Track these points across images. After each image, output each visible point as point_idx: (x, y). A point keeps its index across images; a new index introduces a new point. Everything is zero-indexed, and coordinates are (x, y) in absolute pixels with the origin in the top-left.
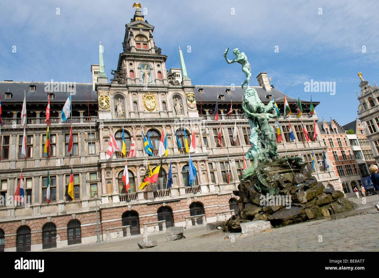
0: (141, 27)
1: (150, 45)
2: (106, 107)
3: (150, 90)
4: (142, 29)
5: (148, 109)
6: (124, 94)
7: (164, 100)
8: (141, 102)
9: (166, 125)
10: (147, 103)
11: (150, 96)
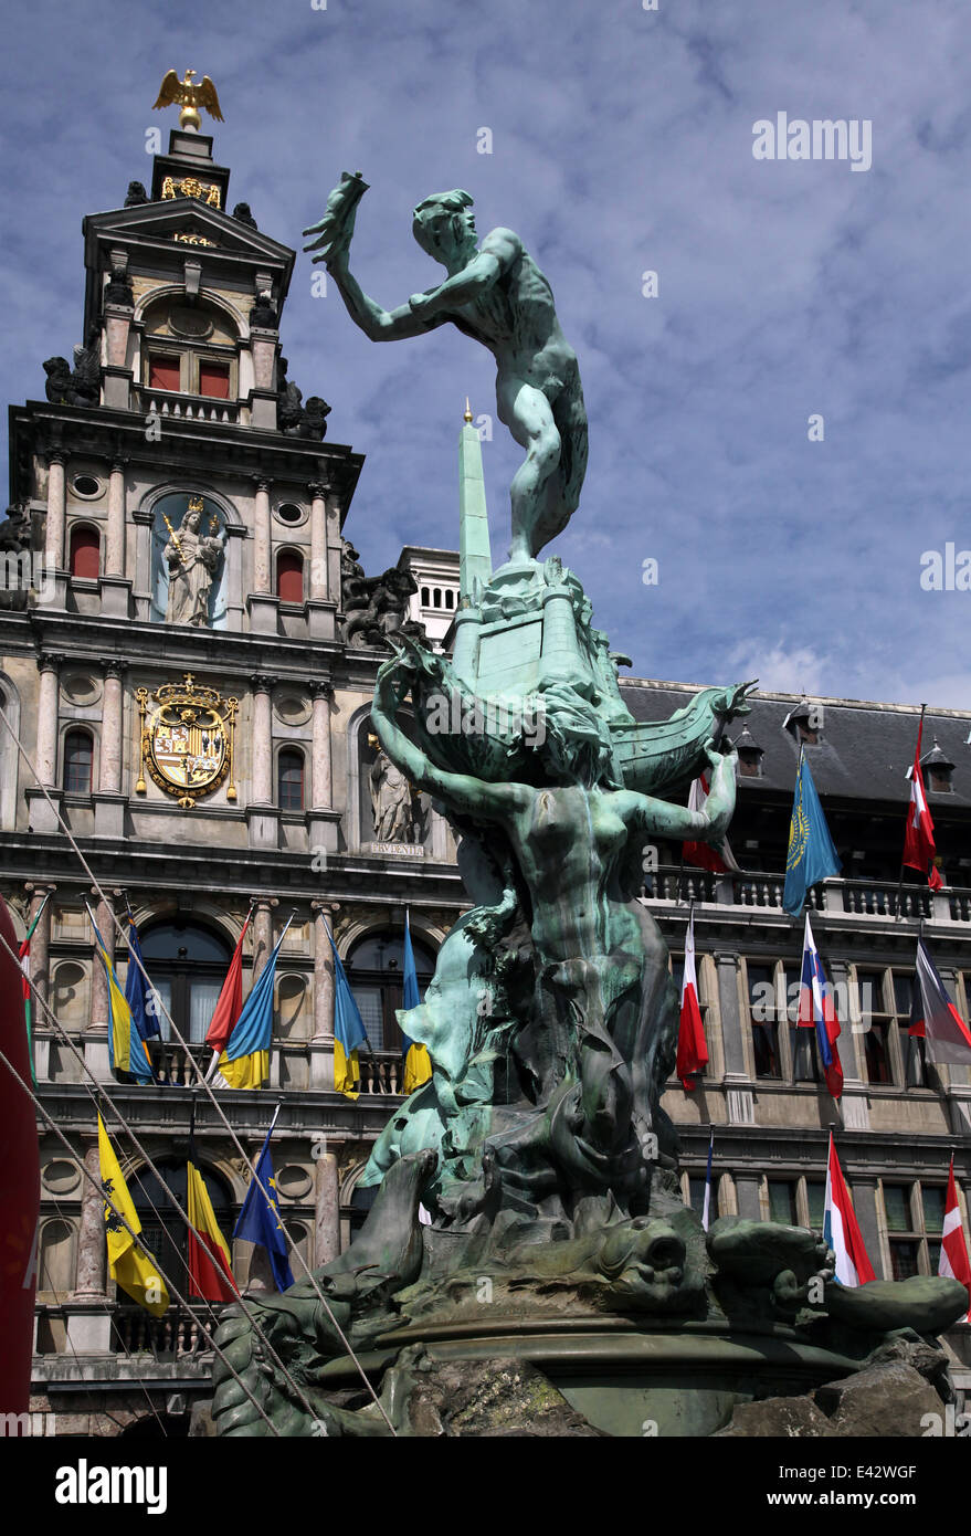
0: (201, 248)
1: (249, 374)
3: (199, 667)
4: (203, 261)
5: (167, 786)
7: (291, 740)
8: (126, 734)
9: (277, 898)
10: (163, 745)
11: (193, 704)
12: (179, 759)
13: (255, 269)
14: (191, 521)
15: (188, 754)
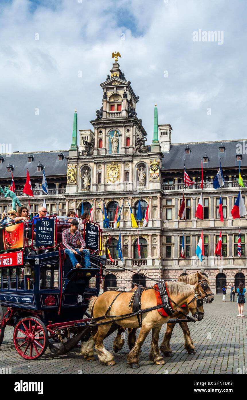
0: (115, 85)
1: (123, 106)
2: (73, 180)
3: (114, 161)
4: (117, 87)
5: (110, 181)
6: (90, 166)
7: (127, 170)
8: (105, 173)
9: (124, 197)
10: (110, 174)
11: (114, 167)
12: (111, 176)
13: (124, 87)
14: (115, 135)
15: (113, 175)
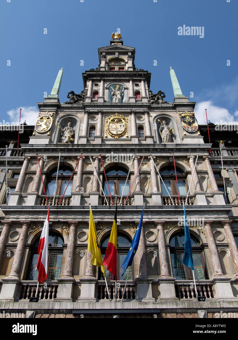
2: (44, 130)
3: (119, 111)
4: (118, 52)
7: (140, 124)
8: (103, 126)
9: (139, 156)
10: (111, 127)
11: (118, 118)
12: (115, 129)
13: (128, 52)
14: (117, 88)
15: (117, 128)
